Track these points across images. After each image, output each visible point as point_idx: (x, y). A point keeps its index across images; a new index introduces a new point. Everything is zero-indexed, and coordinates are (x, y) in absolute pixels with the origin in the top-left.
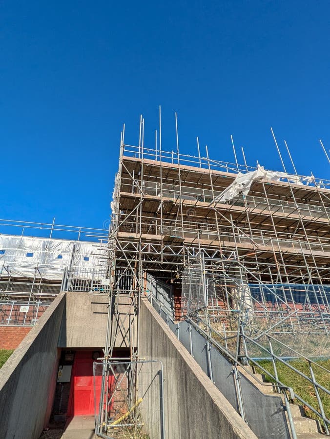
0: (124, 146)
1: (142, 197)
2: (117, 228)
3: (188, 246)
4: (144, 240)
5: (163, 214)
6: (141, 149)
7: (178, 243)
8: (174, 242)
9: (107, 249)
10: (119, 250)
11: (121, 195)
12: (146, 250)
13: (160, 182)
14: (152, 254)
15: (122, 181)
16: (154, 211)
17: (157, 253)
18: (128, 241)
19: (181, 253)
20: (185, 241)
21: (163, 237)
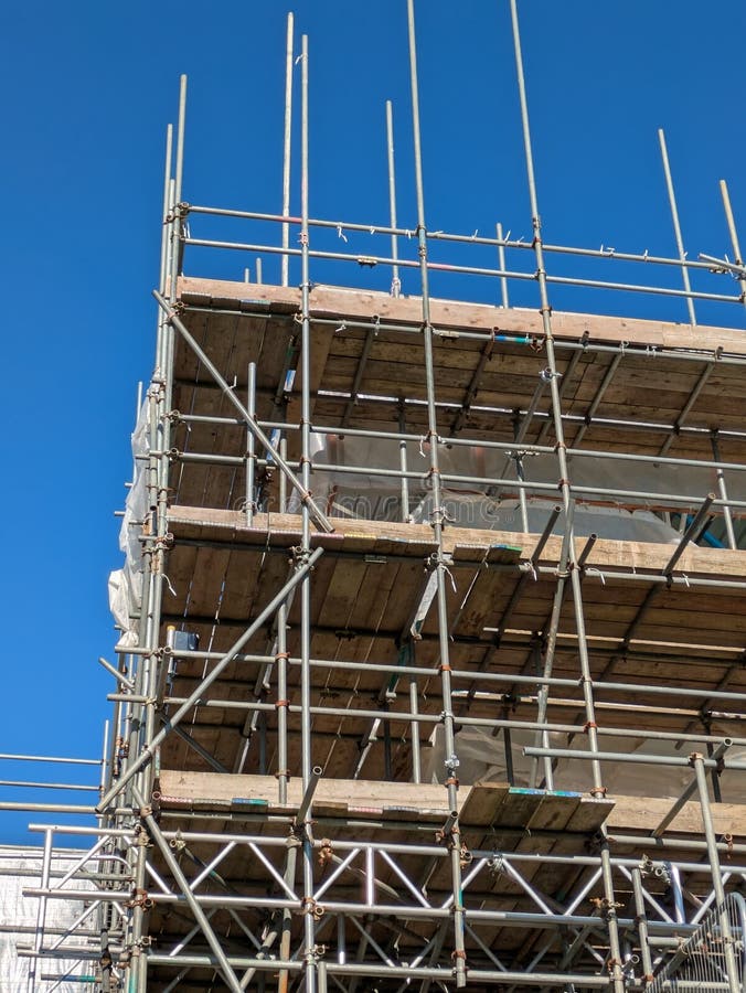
0: (185, 212)
1: (307, 533)
2: (153, 744)
3: (635, 851)
4: (334, 820)
5: (457, 638)
6: (296, 227)
7: (564, 831)
8: (537, 832)
9: (91, 888)
10: (168, 895)
11: (173, 526)
12: (350, 887)
13: (422, 427)
14: (392, 918)
15: (181, 436)
16: (391, 625)
17: (427, 909)
18: (227, 828)
19: (587, 907)
20: (610, 821)
21: (463, 794)
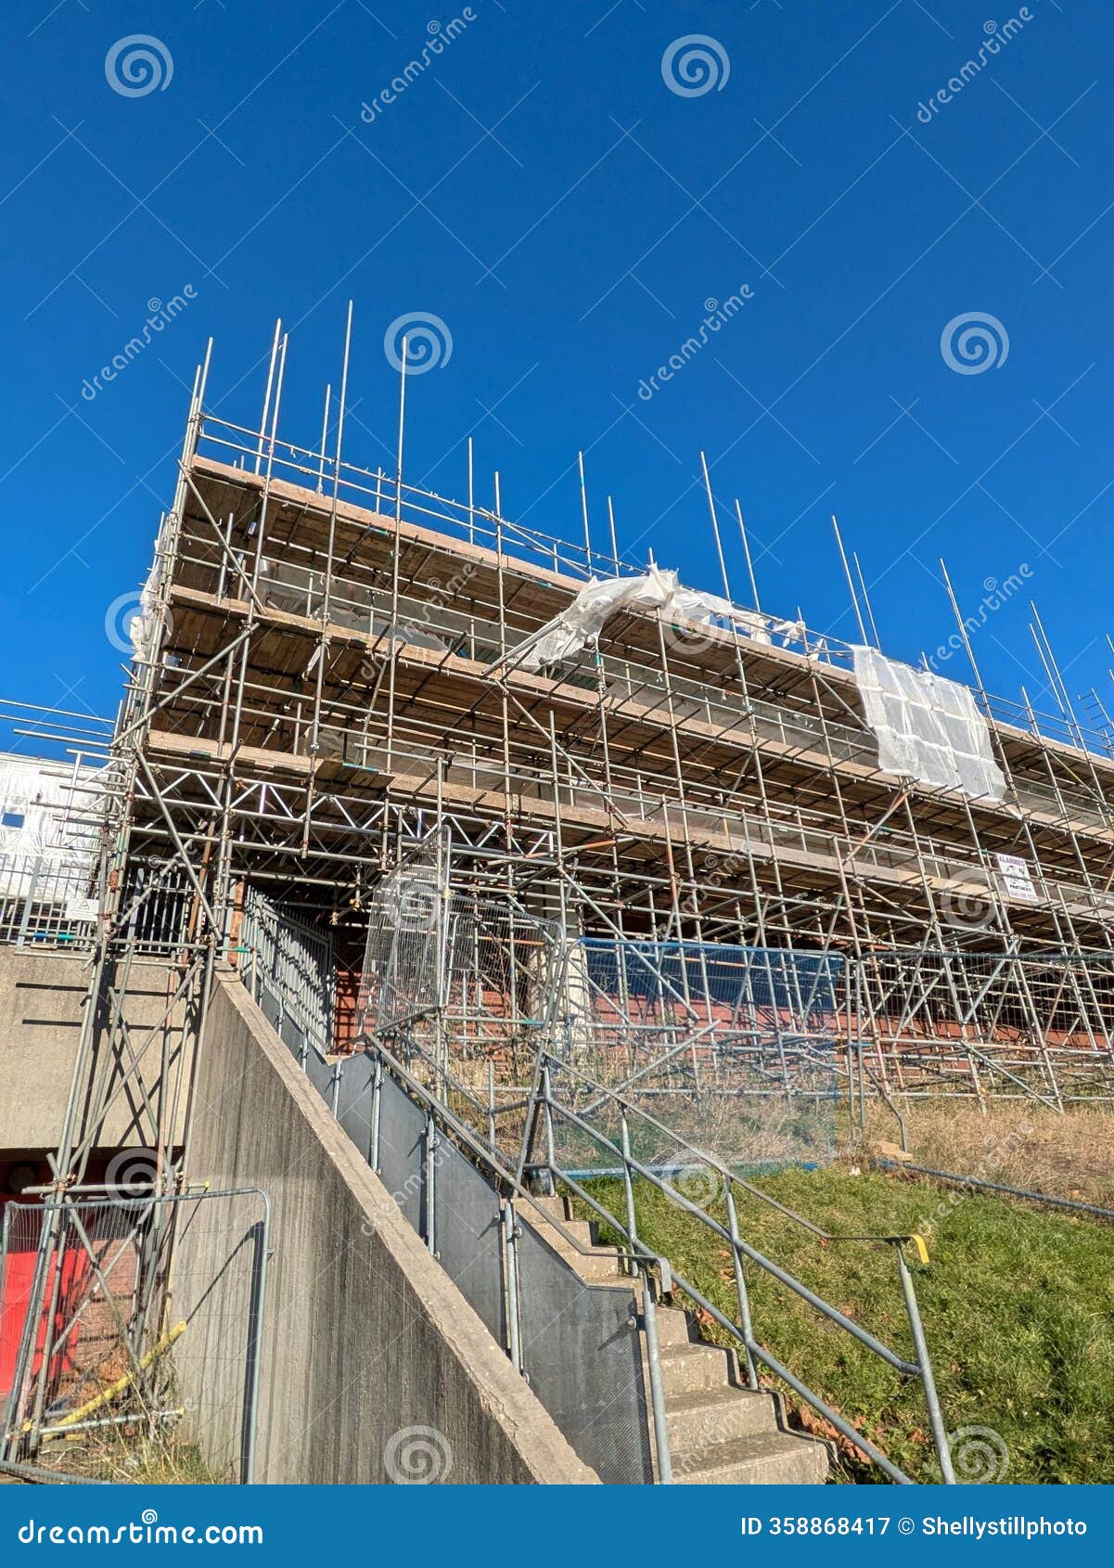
0: (202, 418)
1: (252, 614)
2: (147, 715)
3: (402, 801)
4: (246, 768)
5: (327, 683)
6: (267, 443)
7: (367, 788)
8: (354, 786)
9: (102, 789)
10: (147, 797)
11: (173, 597)
12: (251, 803)
13: (325, 570)
14: (272, 821)
15: (184, 546)
16: (291, 671)
17: (291, 818)
18: (186, 765)
19: (374, 826)
20: (392, 785)
21: (319, 763)
